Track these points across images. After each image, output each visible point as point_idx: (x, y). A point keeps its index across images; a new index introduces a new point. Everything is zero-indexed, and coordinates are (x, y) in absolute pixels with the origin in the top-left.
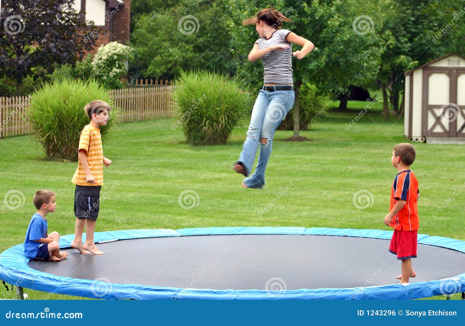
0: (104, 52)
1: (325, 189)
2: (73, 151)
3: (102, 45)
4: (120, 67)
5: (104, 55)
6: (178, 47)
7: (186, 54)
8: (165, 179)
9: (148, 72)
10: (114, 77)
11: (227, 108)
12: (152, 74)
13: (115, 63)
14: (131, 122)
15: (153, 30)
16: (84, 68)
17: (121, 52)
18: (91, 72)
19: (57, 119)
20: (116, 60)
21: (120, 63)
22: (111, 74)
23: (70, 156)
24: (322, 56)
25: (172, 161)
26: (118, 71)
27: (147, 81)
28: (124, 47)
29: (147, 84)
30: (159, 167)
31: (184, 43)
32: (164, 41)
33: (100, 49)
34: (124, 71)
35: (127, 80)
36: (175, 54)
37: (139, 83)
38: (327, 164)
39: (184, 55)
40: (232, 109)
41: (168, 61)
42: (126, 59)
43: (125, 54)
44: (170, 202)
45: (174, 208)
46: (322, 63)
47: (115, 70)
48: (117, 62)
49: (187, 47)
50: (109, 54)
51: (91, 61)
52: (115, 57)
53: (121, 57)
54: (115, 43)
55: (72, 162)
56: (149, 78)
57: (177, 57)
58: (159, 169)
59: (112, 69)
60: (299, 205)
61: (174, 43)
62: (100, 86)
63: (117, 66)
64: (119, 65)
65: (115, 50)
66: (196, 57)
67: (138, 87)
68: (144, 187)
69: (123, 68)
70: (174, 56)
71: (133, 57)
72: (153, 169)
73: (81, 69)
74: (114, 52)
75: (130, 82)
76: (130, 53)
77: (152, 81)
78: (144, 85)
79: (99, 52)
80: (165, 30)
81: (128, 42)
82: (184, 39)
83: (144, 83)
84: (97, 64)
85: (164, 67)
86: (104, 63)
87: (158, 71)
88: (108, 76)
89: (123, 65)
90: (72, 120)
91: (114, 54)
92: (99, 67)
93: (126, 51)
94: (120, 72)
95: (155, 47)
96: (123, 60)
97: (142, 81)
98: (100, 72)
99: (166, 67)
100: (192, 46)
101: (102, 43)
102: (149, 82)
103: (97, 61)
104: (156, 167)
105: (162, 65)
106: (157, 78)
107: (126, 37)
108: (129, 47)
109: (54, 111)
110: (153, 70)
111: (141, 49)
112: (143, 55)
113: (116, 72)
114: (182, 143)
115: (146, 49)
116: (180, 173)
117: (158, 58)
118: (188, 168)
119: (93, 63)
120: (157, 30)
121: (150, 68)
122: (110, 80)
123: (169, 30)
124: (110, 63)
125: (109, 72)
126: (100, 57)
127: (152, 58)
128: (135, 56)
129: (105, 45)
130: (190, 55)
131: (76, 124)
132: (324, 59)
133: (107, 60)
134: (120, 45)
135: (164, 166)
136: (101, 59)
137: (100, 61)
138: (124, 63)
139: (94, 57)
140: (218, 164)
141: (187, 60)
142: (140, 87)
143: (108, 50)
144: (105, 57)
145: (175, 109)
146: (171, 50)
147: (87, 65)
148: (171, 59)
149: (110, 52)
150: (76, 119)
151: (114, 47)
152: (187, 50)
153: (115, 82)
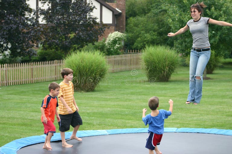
0: (111, 36)
1: (210, 105)
2: (86, 87)
3: (110, 33)
4: (119, 44)
5: (111, 38)
6: (149, 33)
7: (153, 37)
8: (130, 100)
9: (134, 46)
10: (117, 49)
11: (169, 63)
12: (136, 47)
13: (117, 42)
14: (123, 71)
15: (136, 25)
16: (101, 45)
17: (120, 36)
18: (105, 47)
19: (78, 70)
20: (117, 41)
21: (120, 42)
22: (115, 48)
23: (85, 89)
24: (217, 36)
25: (137, 91)
26: (119, 46)
27: (133, 51)
28: (122, 34)
29: (133, 52)
30: (129, 94)
31: (152, 31)
32: (142, 30)
33: (110, 35)
34: (122, 46)
36: (147, 37)
37: (130, 52)
38: (216, 91)
39: (152, 37)
40: (172, 64)
41: (144, 40)
42: (123, 40)
43: (122, 38)
44: (127, 113)
45: (128, 116)
46: (217, 40)
47: (117, 45)
48: (118, 42)
49: (154, 33)
50: (114, 38)
51: (105, 41)
52: (117, 39)
53: (120, 39)
54: (117, 32)
55: (86, 92)
56: (135, 49)
57: (149, 38)
58: (129, 95)
59: (115, 45)
60: (194, 114)
61: (147, 31)
62: (100, 54)
63: (118, 43)
64: (119, 43)
65: (117, 35)
66: (158, 39)
67: (129, 54)
68: (117, 105)
69: (121, 44)
70: (147, 38)
71: (126, 39)
72: (125, 95)
73: (100, 45)
74: (116, 36)
75: (125, 51)
76: (125, 37)
77: (136, 51)
78: (132, 53)
79: (109, 37)
80: (142, 25)
81: (125, 31)
82: (152, 29)
83: (132, 52)
84: (108, 43)
85: (142, 43)
86: (111, 42)
87: (139, 45)
88: (113, 48)
89: (121, 43)
90: (85, 71)
91: (117, 38)
92: (109, 44)
93: (123, 36)
94: (119, 47)
95: (137, 33)
96: (121, 41)
98: (109, 47)
99: (143, 43)
100: (156, 33)
101: (110, 32)
102: (135, 51)
103: (108, 41)
104: (127, 94)
105: (141, 43)
106: (139, 49)
107: (123, 29)
108: (124, 34)
109: (76, 66)
110: (136, 45)
111: (130, 35)
112: (131, 37)
113: (117, 47)
115: (133, 35)
116: (139, 97)
117: (139, 39)
118: (144, 95)
119: (106, 42)
120: (138, 25)
121: (135, 44)
122: (114, 50)
123: (144, 25)
124: (115, 42)
125: (114, 47)
126: (109, 39)
127: (136, 39)
128: (127, 38)
129: (112, 33)
130: (155, 37)
131: (87, 73)
132: (218, 37)
133: (113, 40)
134: (119, 33)
135: (132, 94)
136: (110, 40)
137: (110, 41)
138: (121, 42)
139: (106, 39)
140: (160, 92)
141: (154, 40)
142: (130, 54)
143: (113, 36)
144: (112, 39)
146: (146, 35)
147: (102, 43)
148: (146, 39)
149: (114, 36)
150: (87, 70)
151: (116, 34)
152: (154, 35)
153: (117, 51)
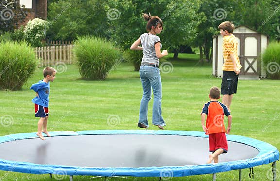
0: (31, 24)
2: (12, 84)
3: (30, 20)
4: (41, 34)
5: (31, 26)
6: (76, 21)
8: (69, 101)
9: (57, 37)
11: (106, 58)
12: (60, 37)
13: (38, 31)
16: (19, 34)
17: (42, 24)
18: (23, 36)
21: (41, 31)
22: (36, 38)
23: (11, 87)
25: (72, 90)
26: (40, 36)
27: (57, 42)
28: (44, 21)
31: (80, 19)
32: (67, 17)
33: (29, 22)
34: (43, 36)
35: (45, 42)
36: (73, 26)
39: (80, 26)
40: (109, 59)
41: (69, 30)
42: (45, 29)
43: (44, 26)
44: (72, 115)
45: (74, 119)
47: (38, 35)
49: (82, 21)
50: (34, 26)
52: (38, 28)
53: (41, 27)
54: (38, 19)
55: (12, 91)
56: (58, 40)
57: (75, 27)
58: (65, 95)
59: (36, 35)
61: (73, 19)
62: (28, 45)
63: (39, 33)
65: (38, 23)
67: (52, 46)
69: (43, 34)
71: (48, 27)
72: (61, 95)
73: (17, 35)
75: (47, 42)
76: (47, 25)
77: (60, 42)
78: (55, 45)
79: (28, 25)
81: (46, 18)
82: (79, 16)
83: (56, 43)
84: (27, 32)
86: (31, 31)
87: (63, 35)
88: (33, 39)
89: (43, 32)
91: (37, 26)
92: (29, 33)
93: (45, 24)
95: (61, 21)
96: (43, 29)
97: (54, 42)
98: (28, 37)
99: (68, 33)
100: (85, 21)
103: (27, 30)
104: (63, 94)
105: (66, 32)
106: (63, 40)
107: (45, 15)
112: (54, 26)
113: (38, 37)
114: (78, 79)
116: (78, 97)
117: (64, 28)
118: (82, 94)
119: (24, 31)
121: (59, 34)
122: (35, 41)
124: (35, 31)
125: (34, 37)
126: (29, 27)
127: (60, 28)
128: (50, 27)
129: (32, 20)
130: (83, 26)
134: (41, 20)
135: (67, 93)
136: (29, 29)
139: (25, 28)
140: (100, 92)
141: (81, 29)
143: (33, 24)
144: (32, 28)
145: (74, 58)
146: (71, 23)
147: (20, 32)
148: (71, 28)
149: (35, 24)
151: (37, 21)
152: (81, 24)
153: (38, 42)
